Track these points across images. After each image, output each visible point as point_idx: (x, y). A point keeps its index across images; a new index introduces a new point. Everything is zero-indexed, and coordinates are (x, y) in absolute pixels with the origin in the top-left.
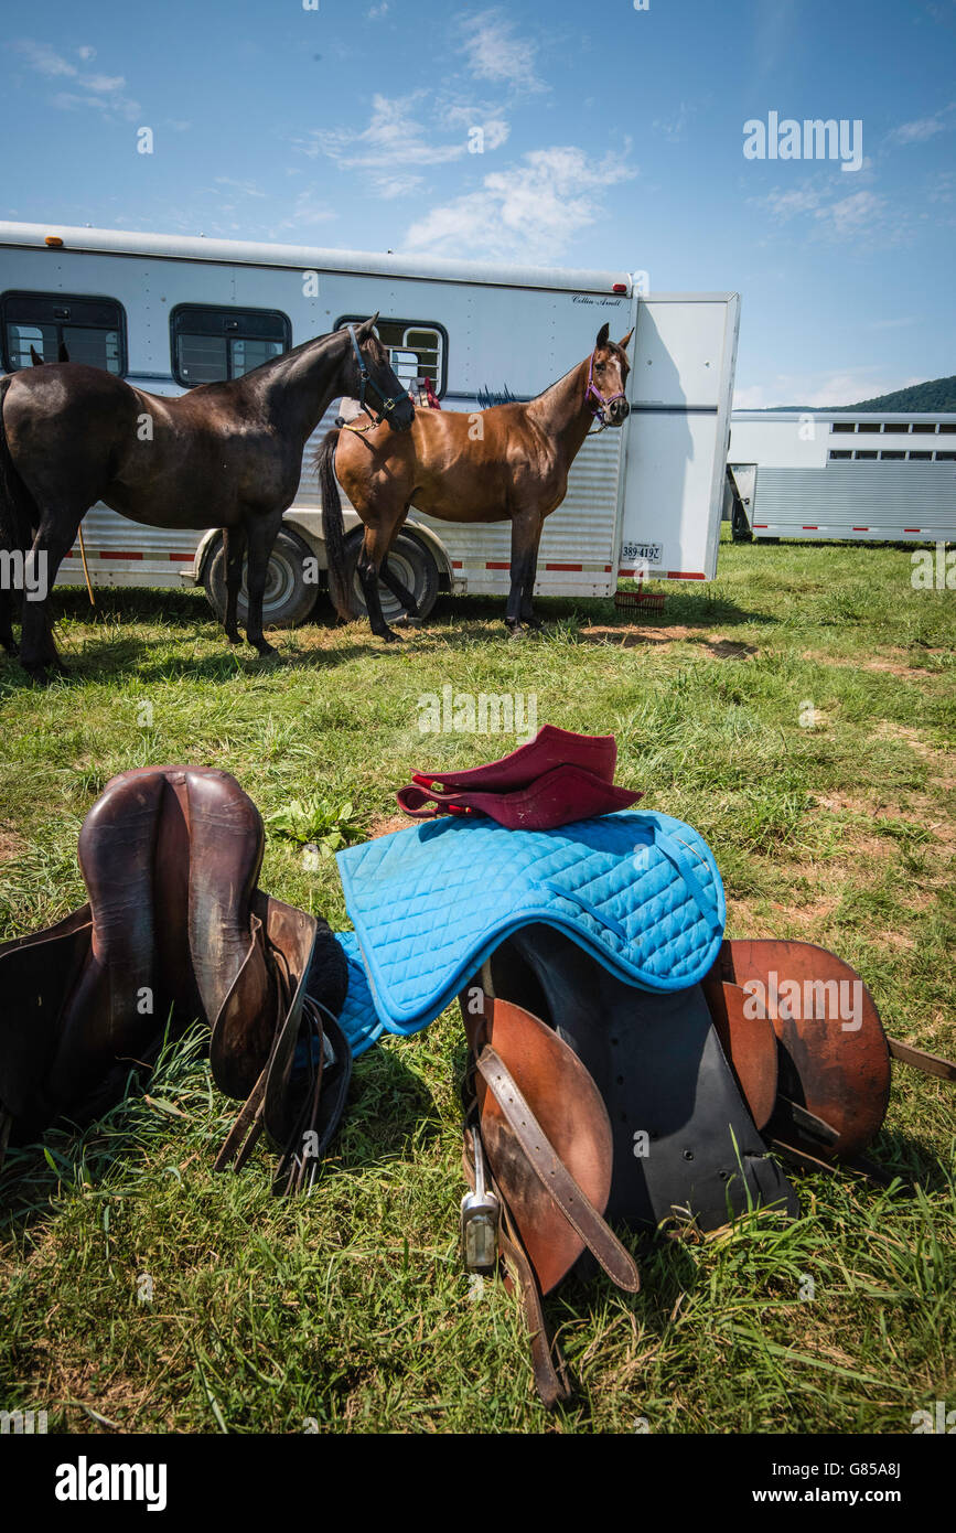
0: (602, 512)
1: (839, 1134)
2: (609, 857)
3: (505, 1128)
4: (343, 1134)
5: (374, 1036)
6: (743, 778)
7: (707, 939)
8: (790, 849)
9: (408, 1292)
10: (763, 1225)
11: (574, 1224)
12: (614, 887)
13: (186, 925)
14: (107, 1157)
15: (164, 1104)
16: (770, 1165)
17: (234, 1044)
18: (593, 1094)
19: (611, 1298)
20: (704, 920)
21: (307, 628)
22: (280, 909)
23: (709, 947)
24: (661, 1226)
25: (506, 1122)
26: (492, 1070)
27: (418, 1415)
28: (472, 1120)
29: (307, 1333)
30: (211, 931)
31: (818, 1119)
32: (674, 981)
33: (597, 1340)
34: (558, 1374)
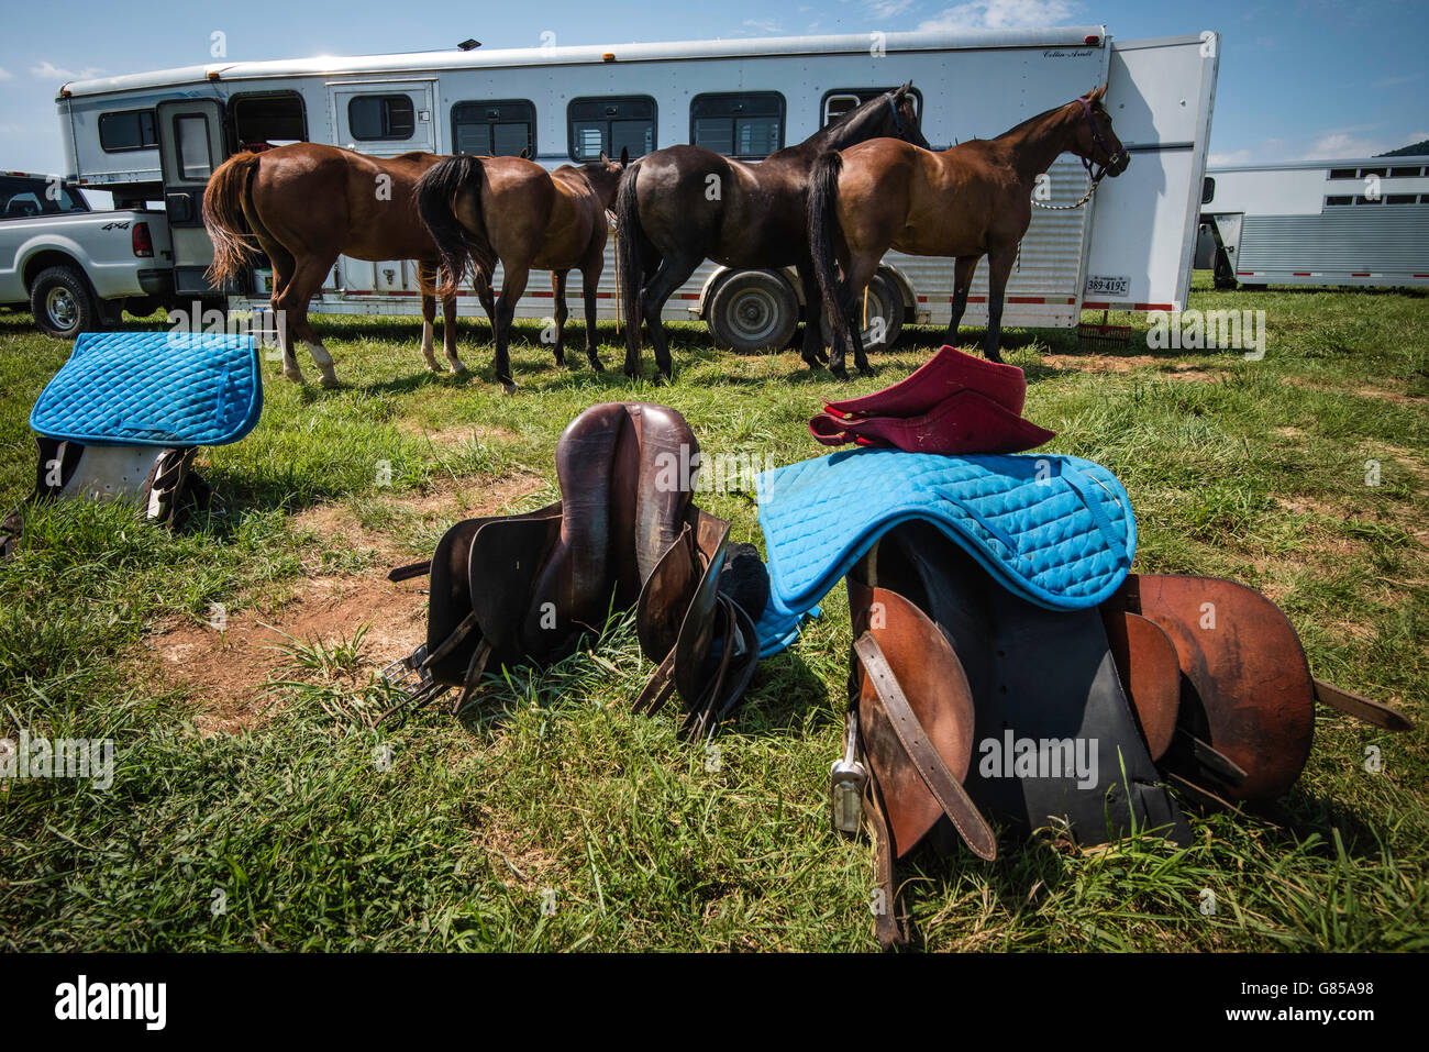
0: (1067, 248)
1: (1245, 774)
2: (1007, 480)
3: (878, 708)
4: (743, 708)
5: (786, 642)
6: (1195, 478)
7: (1111, 568)
8: (1240, 541)
9: (778, 837)
10: (1146, 849)
11: (934, 791)
12: (1010, 506)
13: (634, 527)
14: (556, 691)
15: (604, 662)
16: (1163, 795)
17: (656, 616)
18: (958, 673)
19: (966, 874)
20: (1109, 550)
21: (787, 353)
22: (707, 520)
23: (1112, 577)
24: (1035, 833)
25: (879, 703)
26: (866, 651)
27: (768, 931)
28: (854, 706)
29: (684, 844)
30: (652, 532)
31: (1223, 756)
32: (1067, 598)
33: (947, 909)
34: (899, 923)
